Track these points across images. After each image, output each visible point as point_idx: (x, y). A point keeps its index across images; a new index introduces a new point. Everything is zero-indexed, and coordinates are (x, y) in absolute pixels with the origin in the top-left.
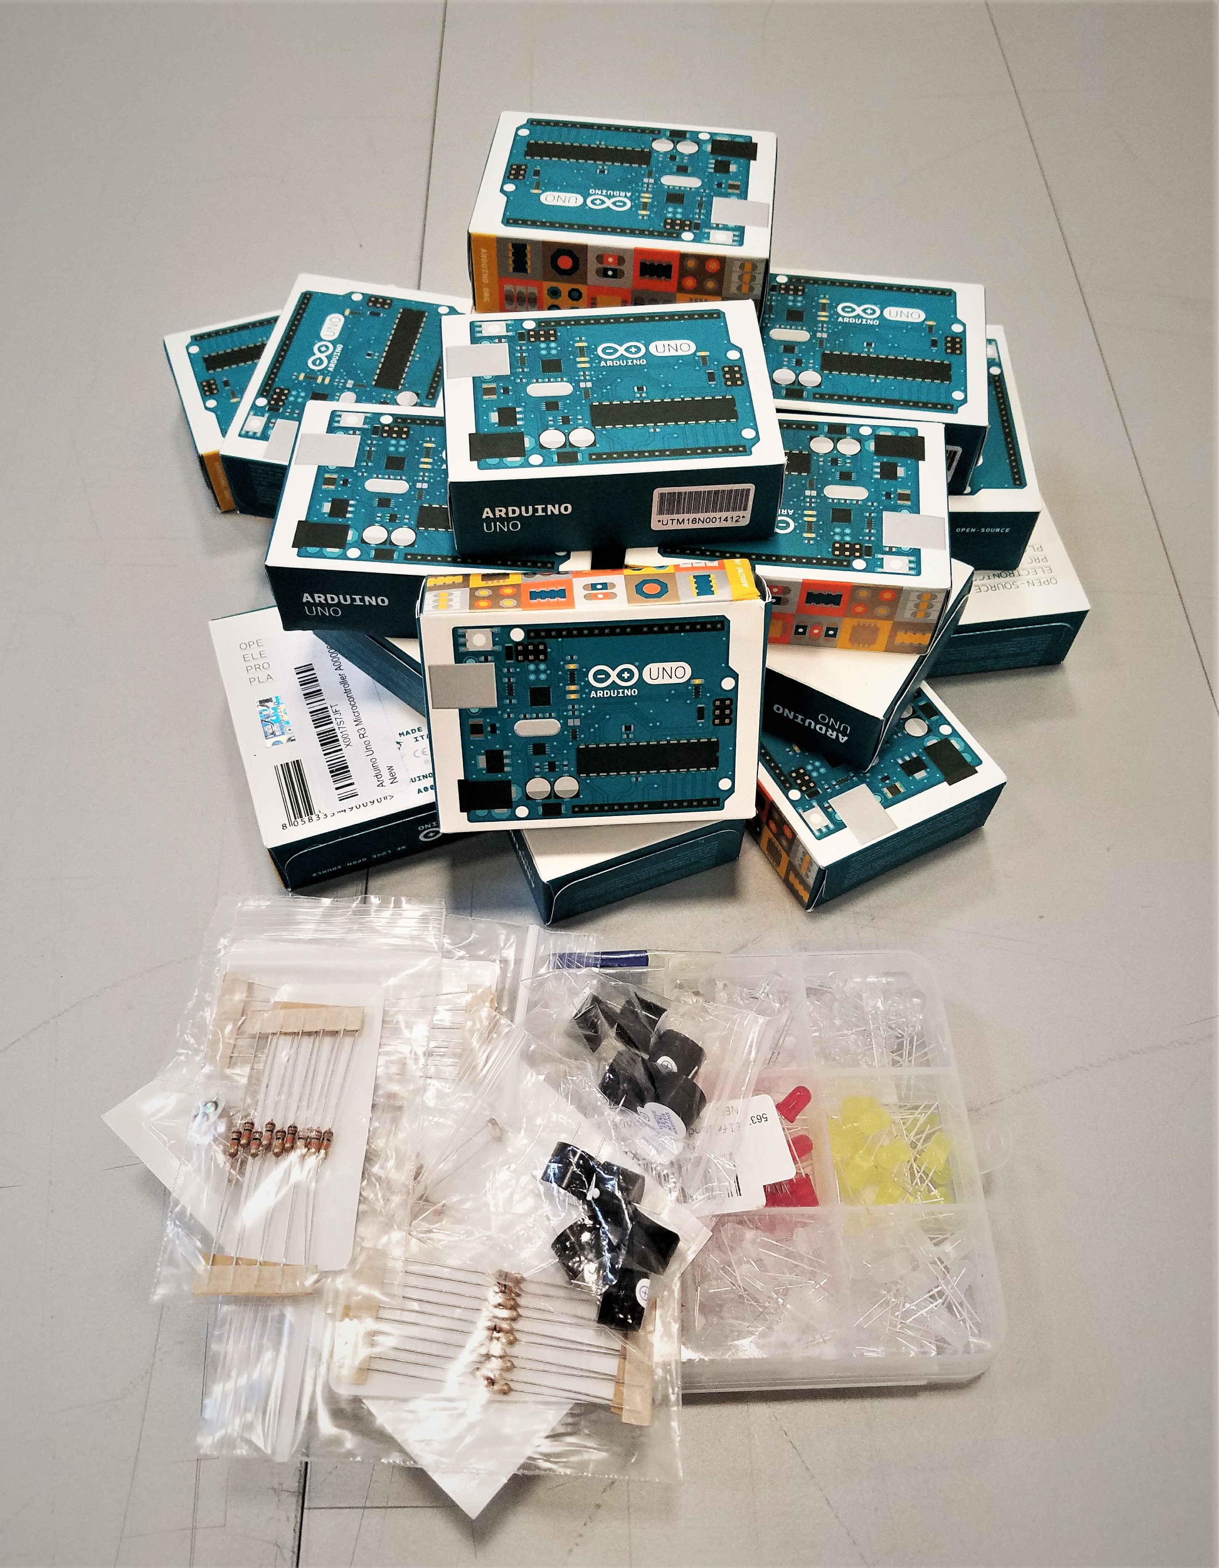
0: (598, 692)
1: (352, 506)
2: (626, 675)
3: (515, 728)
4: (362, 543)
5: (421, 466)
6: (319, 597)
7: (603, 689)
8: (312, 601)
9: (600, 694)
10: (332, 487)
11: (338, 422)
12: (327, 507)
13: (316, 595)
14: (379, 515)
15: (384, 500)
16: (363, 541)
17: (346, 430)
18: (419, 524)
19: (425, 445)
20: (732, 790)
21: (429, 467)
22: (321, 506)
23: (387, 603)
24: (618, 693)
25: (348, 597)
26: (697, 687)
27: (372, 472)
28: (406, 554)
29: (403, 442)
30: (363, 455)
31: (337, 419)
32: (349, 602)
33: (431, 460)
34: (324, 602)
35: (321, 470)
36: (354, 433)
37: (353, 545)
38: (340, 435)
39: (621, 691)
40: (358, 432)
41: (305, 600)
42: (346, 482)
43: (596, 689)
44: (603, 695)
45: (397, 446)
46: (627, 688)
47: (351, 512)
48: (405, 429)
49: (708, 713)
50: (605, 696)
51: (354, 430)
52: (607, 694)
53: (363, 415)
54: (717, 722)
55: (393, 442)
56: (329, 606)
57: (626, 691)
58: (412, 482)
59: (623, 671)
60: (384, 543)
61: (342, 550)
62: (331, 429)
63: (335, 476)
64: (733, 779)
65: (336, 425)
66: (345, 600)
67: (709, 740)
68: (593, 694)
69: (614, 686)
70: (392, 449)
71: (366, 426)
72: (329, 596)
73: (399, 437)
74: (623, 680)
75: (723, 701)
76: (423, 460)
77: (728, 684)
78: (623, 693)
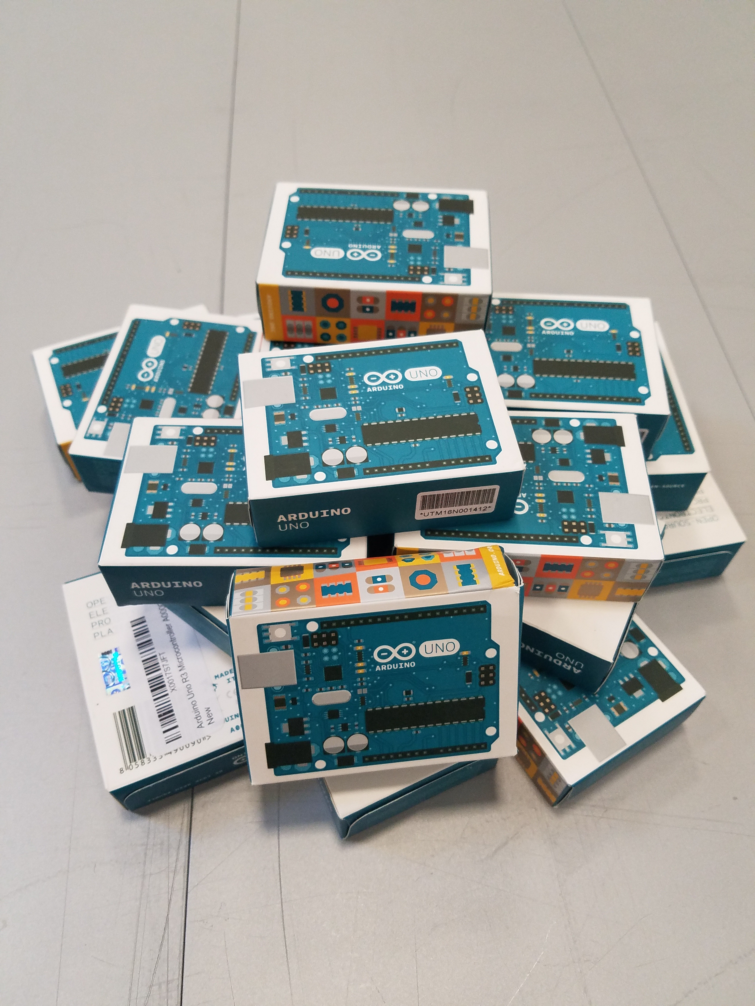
0: (382, 666)
1: (171, 507)
2: (405, 652)
3: (313, 699)
4: (178, 541)
5: (227, 469)
6: (145, 584)
7: (386, 664)
8: (139, 587)
9: (384, 668)
10: (155, 492)
11: (159, 435)
12: (150, 510)
13: (142, 584)
14: (193, 514)
15: (197, 500)
16: (180, 539)
17: (166, 441)
18: (226, 521)
19: (230, 451)
20: (497, 736)
21: (233, 469)
22: (146, 510)
23: (201, 584)
24: (399, 666)
25: (169, 583)
26: (465, 658)
27: (187, 477)
28: (216, 548)
29: (211, 450)
30: (179, 462)
31: (159, 432)
32: (170, 586)
33: (234, 464)
34: (149, 587)
35: (146, 477)
36: (172, 444)
37: (172, 543)
38: (161, 446)
39: (401, 664)
40: (175, 443)
41: (133, 587)
42: (166, 486)
43: (380, 664)
44: (387, 668)
45: (207, 453)
46: (407, 661)
47: (170, 513)
48: (213, 438)
49: (475, 678)
50: (388, 669)
51: (172, 441)
52: (390, 667)
53: (179, 428)
54: (483, 683)
55: (204, 450)
56: (154, 590)
57: (406, 664)
58: (219, 483)
59: (402, 649)
60: (197, 539)
61: (162, 548)
62: (154, 441)
63: (157, 482)
64: (497, 727)
65: (157, 437)
66: (167, 585)
67: (477, 698)
68: (378, 668)
69: (395, 661)
70: (203, 456)
71: (182, 438)
72: (153, 583)
73: (209, 445)
74: (403, 655)
75: (487, 667)
76: (228, 464)
77: (491, 653)
78: (403, 665)
